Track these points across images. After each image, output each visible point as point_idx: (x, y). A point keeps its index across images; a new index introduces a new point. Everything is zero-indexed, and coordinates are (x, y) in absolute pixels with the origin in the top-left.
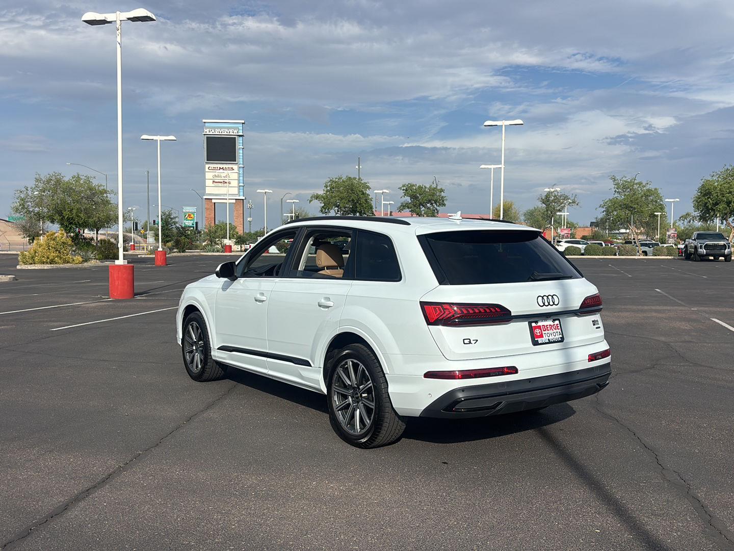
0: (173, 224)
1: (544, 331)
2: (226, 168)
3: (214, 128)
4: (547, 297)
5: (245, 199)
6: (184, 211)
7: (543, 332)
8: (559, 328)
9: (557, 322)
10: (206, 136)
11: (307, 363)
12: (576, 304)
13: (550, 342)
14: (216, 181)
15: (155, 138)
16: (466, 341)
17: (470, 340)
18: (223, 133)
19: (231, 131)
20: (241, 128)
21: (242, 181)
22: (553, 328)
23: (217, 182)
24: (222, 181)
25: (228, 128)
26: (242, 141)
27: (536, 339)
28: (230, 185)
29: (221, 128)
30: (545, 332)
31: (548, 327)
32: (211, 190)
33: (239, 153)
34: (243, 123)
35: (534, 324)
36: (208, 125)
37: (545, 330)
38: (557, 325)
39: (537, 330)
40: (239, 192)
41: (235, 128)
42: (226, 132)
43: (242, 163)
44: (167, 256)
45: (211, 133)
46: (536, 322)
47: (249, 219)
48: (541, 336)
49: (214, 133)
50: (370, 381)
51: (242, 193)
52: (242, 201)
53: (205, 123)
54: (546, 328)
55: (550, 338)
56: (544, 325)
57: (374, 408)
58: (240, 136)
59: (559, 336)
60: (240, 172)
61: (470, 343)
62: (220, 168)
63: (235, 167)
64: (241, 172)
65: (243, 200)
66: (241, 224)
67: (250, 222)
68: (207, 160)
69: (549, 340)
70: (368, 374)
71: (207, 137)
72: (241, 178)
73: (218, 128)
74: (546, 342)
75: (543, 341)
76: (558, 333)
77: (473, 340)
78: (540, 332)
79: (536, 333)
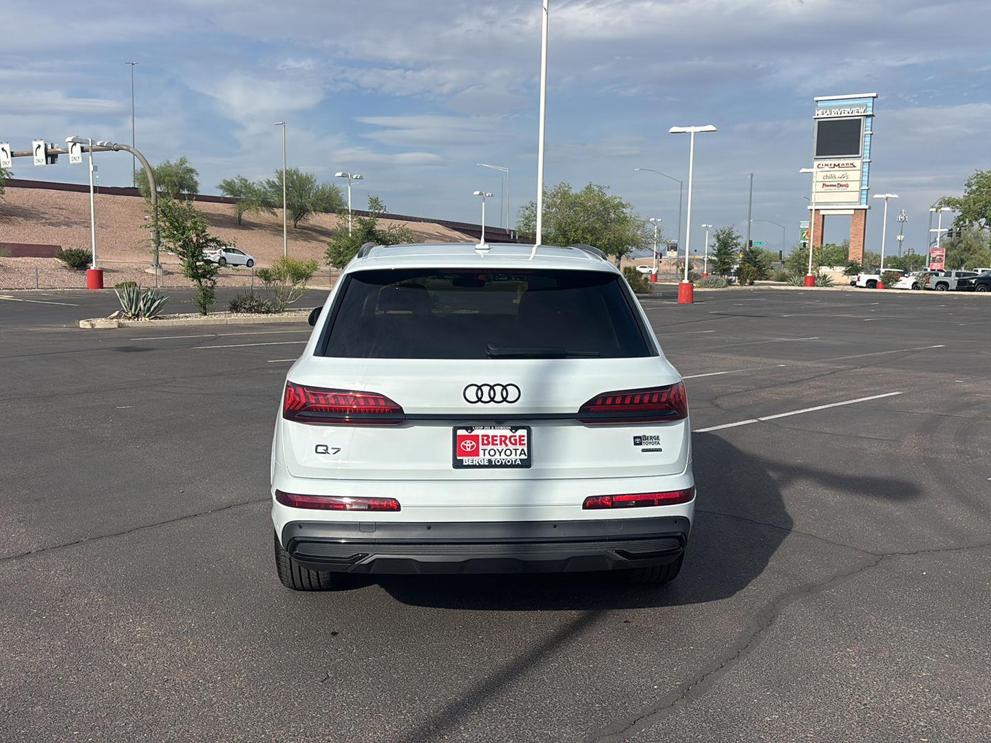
0: (734, 247)
1: (483, 444)
2: (843, 164)
3: (831, 108)
4: (492, 387)
5: (870, 208)
6: (802, 227)
7: (481, 447)
8: (526, 442)
9: (523, 432)
10: (817, 120)
12: (573, 404)
13: (491, 465)
14: (827, 183)
15: (687, 129)
16: (320, 449)
17: (327, 447)
18: (843, 115)
19: (855, 110)
20: (871, 104)
21: (866, 182)
22: (507, 442)
23: (828, 186)
24: (836, 183)
25: (851, 106)
26: (870, 124)
27: (458, 458)
28: (848, 189)
29: (840, 107)
30: (485, 447)
31: (498, 438)
32: (820, 197)
33: (865, 142)
34: (874, 97)
35: (464, 432)
36: (822, 104)
37: (488, 444)
38: (521, 436)
40: (860, 199)
41: (860, 106)
42: (846, 113)
43: (868, 156)
44: (694, 290)
45: (825, 116)
46: (470, 429)
47: (899, 238)
48: (475, 453)
49: (830, 116)
51: (864, 201)
52: (864, 211)
53: (817, 101)
54: (491, 440)
55: (493, 459)
56: (488, 436)
58: (867, 116)
59: (518, 457)
60: (864, 170)
61: (326, 452)
62: (835, 165)
63: (857, 163)
64: (866, 169)
65: (866, 210)
66: (860, 245)
67: (900, 241)
68: (817, 155)
69: (490, 461)
71: (819, 122)
72: (865, 178)
73: (835, 107)
74: (481, 463)
75: (476, 462)
76: (519, 451)
77: (333, 448)
78: (473, 446)
79: (464, 446)
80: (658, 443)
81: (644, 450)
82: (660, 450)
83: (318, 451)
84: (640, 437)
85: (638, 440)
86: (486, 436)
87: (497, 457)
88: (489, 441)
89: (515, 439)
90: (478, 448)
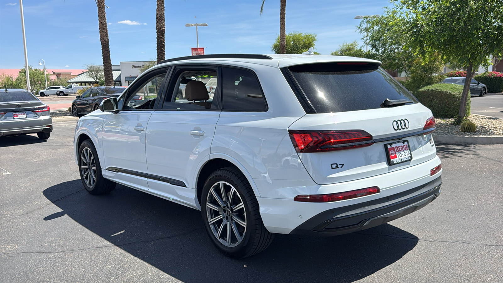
4: (400, 121)
8: (408, 148)
9: (406, 143)
11: (181, 184)
13: (402, 162)
16: (334, 166)
17: (337, 164)
27: (391, 160)
31: (400, 148)
35: (389, 147)
38: (406, 145)
39: (392, 151)
46: (391, 144)
48: (396, 157)
50: (242, 203)
57: (245, 227)
59: (408, 156)
61: (337, 167)
69: (401, 160)
70: (239, 196)
74: (399, 161)
75: (397, 161)
76: (408, 153)
77: (340, 165)
78: (394, 153)
79: (391, 154)
83: (333, 167)
86: (396, 147)
87: (402, 157)
88: (398, 150)
89: (405, 147)
90: (396, 154)
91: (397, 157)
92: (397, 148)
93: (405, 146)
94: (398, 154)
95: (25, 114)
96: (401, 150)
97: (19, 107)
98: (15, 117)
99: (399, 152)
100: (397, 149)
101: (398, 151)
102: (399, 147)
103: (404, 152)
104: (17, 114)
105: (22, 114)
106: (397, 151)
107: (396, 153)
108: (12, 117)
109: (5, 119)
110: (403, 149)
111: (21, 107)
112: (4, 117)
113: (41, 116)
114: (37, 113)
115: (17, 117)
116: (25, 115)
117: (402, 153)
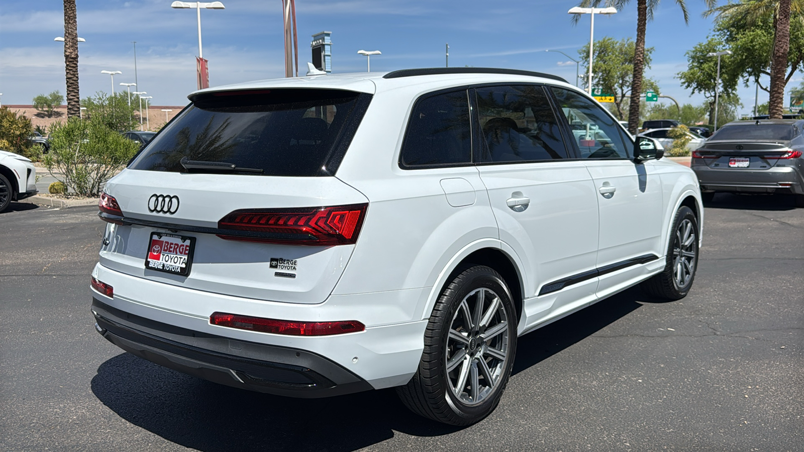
4: (164, 198)
8: (188, 252)
9: (188, 242)
13: (163, 269)
27: (148, 259)
31: (173, 246)
35: (155, 237)
38: (187, 246)
46: (160, 235)
55: (166, 264)
59: (180, 265)
69: (164, 266)
74: (159, 267)
75: (156, 265)
76: (182, 260)
78: (158, 250)
79: (154, 250)
80: (295, 268)
81: (277, 274)
82: (293, 276)
84: (276, 260)
85: (274, 263)
86: (166, 242)
87: (169, 263)
88: (167, 248)
89: (183, 249)
90: (160, 253)
91: (159, 259)
92: (166, 244)
93: (184, 247)
94: (163, 255)
95: (747, 161)
96: (172, 249)
97: (740, 149)
98: (731, 164)
99: (167, 252)
100: (167, 246)
101: (166, 250)
102: (172, 244)
103: (175, 256)
104: (735, 160)
105: (742, 161)
106: (164, 250)
107: (162, 251)
108: (727, 164)
109: (717, 165)
110: (178, 250)
111: (742, 149)
112: (715, 163)
113: (773, 166)
114: (769, 161)
115: (735, 164)
116: (748, 163)
117: (172, 256)
